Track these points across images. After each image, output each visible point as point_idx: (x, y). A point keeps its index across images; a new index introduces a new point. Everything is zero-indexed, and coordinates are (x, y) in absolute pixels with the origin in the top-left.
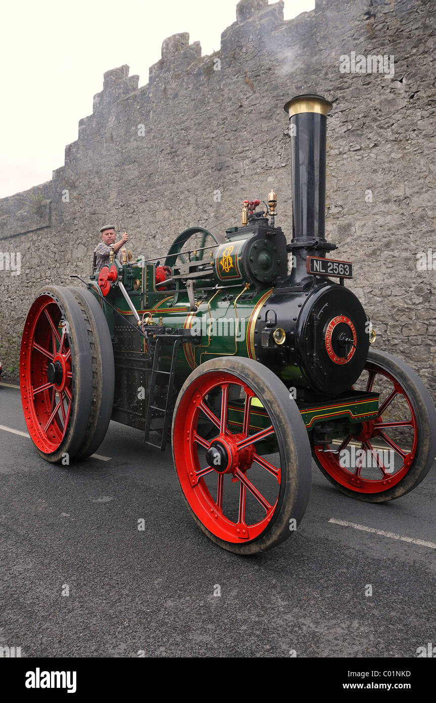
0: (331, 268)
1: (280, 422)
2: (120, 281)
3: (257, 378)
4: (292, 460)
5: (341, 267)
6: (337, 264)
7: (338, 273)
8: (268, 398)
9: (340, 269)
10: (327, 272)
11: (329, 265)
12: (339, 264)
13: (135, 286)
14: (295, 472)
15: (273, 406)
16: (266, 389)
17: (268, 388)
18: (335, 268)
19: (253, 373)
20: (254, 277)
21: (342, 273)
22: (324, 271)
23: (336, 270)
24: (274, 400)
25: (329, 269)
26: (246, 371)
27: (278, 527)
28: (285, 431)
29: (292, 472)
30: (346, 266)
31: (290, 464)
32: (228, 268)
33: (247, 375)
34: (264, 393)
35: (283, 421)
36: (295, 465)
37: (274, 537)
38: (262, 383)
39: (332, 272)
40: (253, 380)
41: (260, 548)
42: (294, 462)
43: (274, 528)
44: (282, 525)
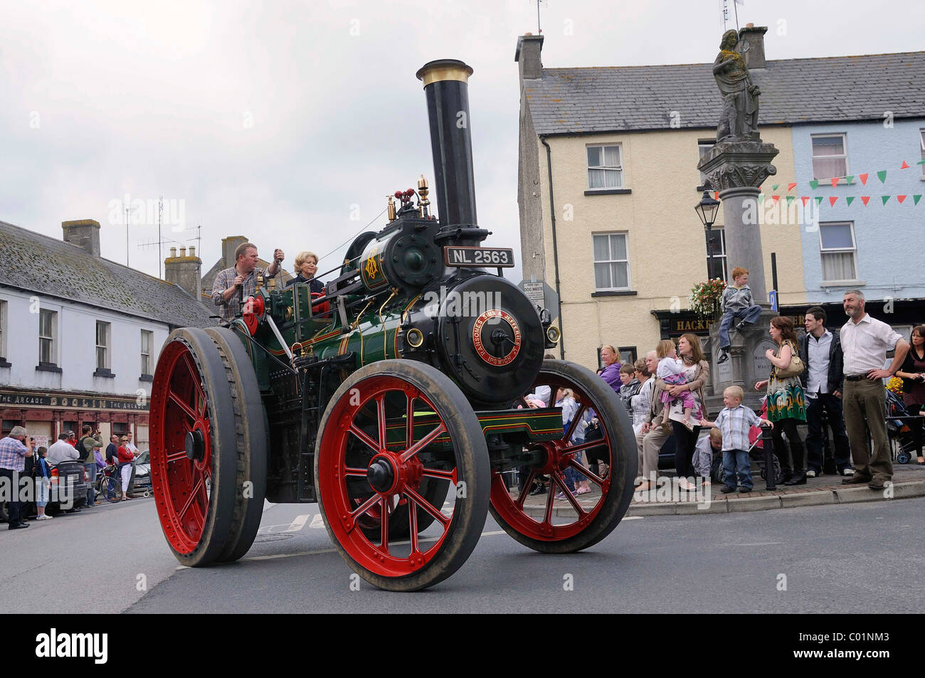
0: (480, 257)
1: (450, 413)
2: (269, 314)
3: (419, 374)
4: (467, 451)
5: (495, 255)
6: (489, 252)
7: (492, 262)
8: (434, 391)
9: (494, 257)
10: (473, 262)
11: (476, 254)
12: (491, 251)
13: (287, 316)
14: (471, 462)
15: (440, 398)
16: (430, 383)
17: (433, 381)
18: (485, 256)
19: (414, 369)
20: (401, 279)
21: (498, 261)
22: (470, 261)
23: (487, 258)
24: (440, 392)
25: (477, 259)
26: (406, 369)
27: (459, 533)
28: (456, 422)
29: (468, 463)
30: (501, 254)
31: (465, 455)
32: (373, 273)
33: (407, 373)
34: (428, 387)
35: (453, 411)
36: (471, 455)
37: (457, 547)
38: (425, 377)
39: (482, 262)
40: (414, 376)
41: (442, 567)
42: (469, 452)
43: (455, 537)
44: (463, 527)
